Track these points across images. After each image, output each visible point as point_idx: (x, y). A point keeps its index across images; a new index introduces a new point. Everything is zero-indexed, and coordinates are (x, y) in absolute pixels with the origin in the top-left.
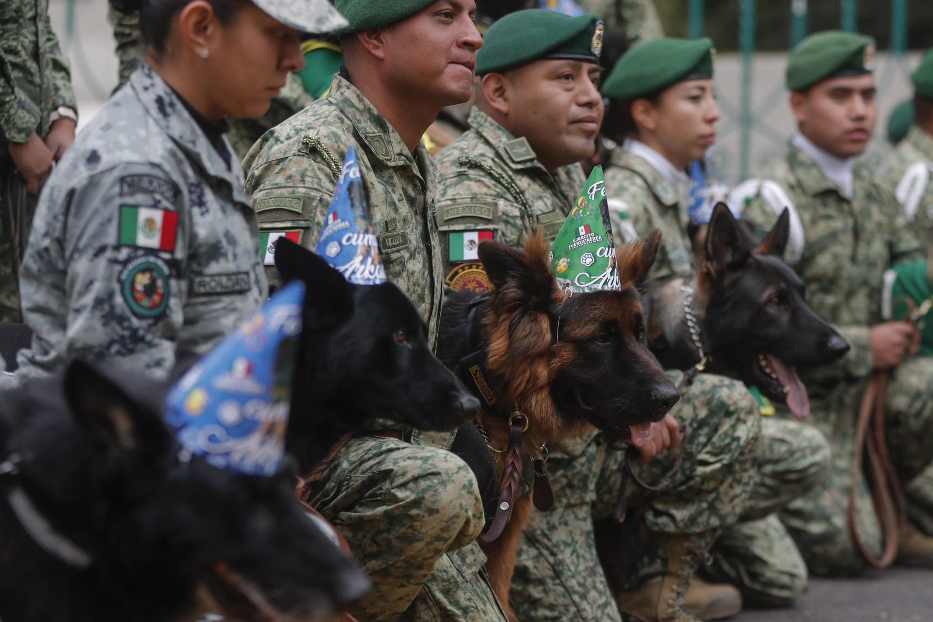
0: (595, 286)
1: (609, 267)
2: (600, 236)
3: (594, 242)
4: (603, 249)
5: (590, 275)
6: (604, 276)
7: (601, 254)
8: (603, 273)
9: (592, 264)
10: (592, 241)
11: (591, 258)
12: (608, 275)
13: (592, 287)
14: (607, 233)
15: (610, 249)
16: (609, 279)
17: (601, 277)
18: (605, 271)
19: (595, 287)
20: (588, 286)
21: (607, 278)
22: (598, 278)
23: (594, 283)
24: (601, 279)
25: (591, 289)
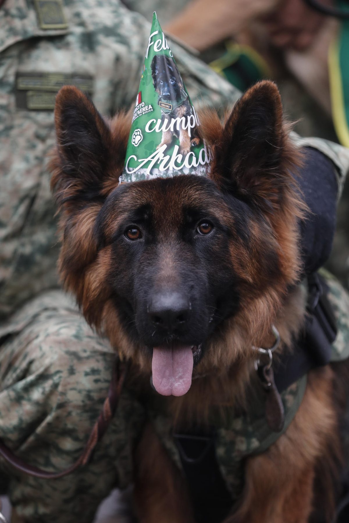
0: (142, 171)
1: (163, 145)
2: (150, 106)
3: (144, 113)
4: (154, 121)
5: (138, 158)
6: (153, 158)
7: (150, 128)
8: (152, 153)
9: (140, 143)
10: (142, 113)
11: (140, 135)
12: (160, 155)
13: (139, 173)
14: (160, 100)
15: (166, 121)
16: (162, 160)
17: (149, 158)
18: (155, 150)
19: (142, 173)
20: (135, 172)
21: (159, 159)
22: (146, 160)
23: (142, 167)
24: (149, 162)
25: (137, 176)
